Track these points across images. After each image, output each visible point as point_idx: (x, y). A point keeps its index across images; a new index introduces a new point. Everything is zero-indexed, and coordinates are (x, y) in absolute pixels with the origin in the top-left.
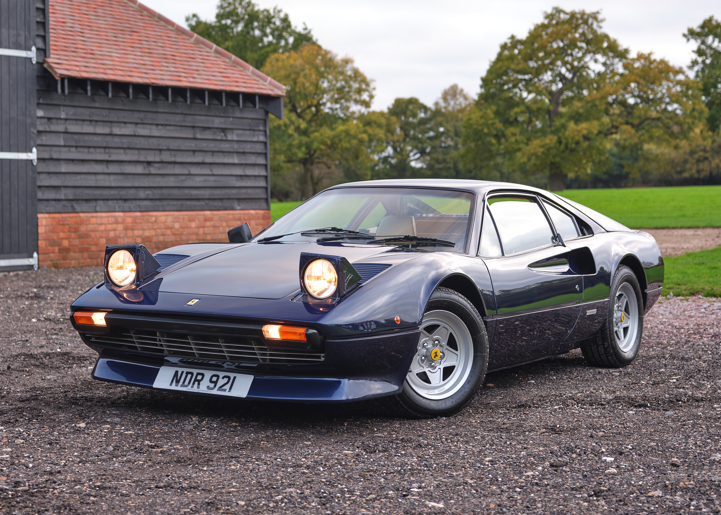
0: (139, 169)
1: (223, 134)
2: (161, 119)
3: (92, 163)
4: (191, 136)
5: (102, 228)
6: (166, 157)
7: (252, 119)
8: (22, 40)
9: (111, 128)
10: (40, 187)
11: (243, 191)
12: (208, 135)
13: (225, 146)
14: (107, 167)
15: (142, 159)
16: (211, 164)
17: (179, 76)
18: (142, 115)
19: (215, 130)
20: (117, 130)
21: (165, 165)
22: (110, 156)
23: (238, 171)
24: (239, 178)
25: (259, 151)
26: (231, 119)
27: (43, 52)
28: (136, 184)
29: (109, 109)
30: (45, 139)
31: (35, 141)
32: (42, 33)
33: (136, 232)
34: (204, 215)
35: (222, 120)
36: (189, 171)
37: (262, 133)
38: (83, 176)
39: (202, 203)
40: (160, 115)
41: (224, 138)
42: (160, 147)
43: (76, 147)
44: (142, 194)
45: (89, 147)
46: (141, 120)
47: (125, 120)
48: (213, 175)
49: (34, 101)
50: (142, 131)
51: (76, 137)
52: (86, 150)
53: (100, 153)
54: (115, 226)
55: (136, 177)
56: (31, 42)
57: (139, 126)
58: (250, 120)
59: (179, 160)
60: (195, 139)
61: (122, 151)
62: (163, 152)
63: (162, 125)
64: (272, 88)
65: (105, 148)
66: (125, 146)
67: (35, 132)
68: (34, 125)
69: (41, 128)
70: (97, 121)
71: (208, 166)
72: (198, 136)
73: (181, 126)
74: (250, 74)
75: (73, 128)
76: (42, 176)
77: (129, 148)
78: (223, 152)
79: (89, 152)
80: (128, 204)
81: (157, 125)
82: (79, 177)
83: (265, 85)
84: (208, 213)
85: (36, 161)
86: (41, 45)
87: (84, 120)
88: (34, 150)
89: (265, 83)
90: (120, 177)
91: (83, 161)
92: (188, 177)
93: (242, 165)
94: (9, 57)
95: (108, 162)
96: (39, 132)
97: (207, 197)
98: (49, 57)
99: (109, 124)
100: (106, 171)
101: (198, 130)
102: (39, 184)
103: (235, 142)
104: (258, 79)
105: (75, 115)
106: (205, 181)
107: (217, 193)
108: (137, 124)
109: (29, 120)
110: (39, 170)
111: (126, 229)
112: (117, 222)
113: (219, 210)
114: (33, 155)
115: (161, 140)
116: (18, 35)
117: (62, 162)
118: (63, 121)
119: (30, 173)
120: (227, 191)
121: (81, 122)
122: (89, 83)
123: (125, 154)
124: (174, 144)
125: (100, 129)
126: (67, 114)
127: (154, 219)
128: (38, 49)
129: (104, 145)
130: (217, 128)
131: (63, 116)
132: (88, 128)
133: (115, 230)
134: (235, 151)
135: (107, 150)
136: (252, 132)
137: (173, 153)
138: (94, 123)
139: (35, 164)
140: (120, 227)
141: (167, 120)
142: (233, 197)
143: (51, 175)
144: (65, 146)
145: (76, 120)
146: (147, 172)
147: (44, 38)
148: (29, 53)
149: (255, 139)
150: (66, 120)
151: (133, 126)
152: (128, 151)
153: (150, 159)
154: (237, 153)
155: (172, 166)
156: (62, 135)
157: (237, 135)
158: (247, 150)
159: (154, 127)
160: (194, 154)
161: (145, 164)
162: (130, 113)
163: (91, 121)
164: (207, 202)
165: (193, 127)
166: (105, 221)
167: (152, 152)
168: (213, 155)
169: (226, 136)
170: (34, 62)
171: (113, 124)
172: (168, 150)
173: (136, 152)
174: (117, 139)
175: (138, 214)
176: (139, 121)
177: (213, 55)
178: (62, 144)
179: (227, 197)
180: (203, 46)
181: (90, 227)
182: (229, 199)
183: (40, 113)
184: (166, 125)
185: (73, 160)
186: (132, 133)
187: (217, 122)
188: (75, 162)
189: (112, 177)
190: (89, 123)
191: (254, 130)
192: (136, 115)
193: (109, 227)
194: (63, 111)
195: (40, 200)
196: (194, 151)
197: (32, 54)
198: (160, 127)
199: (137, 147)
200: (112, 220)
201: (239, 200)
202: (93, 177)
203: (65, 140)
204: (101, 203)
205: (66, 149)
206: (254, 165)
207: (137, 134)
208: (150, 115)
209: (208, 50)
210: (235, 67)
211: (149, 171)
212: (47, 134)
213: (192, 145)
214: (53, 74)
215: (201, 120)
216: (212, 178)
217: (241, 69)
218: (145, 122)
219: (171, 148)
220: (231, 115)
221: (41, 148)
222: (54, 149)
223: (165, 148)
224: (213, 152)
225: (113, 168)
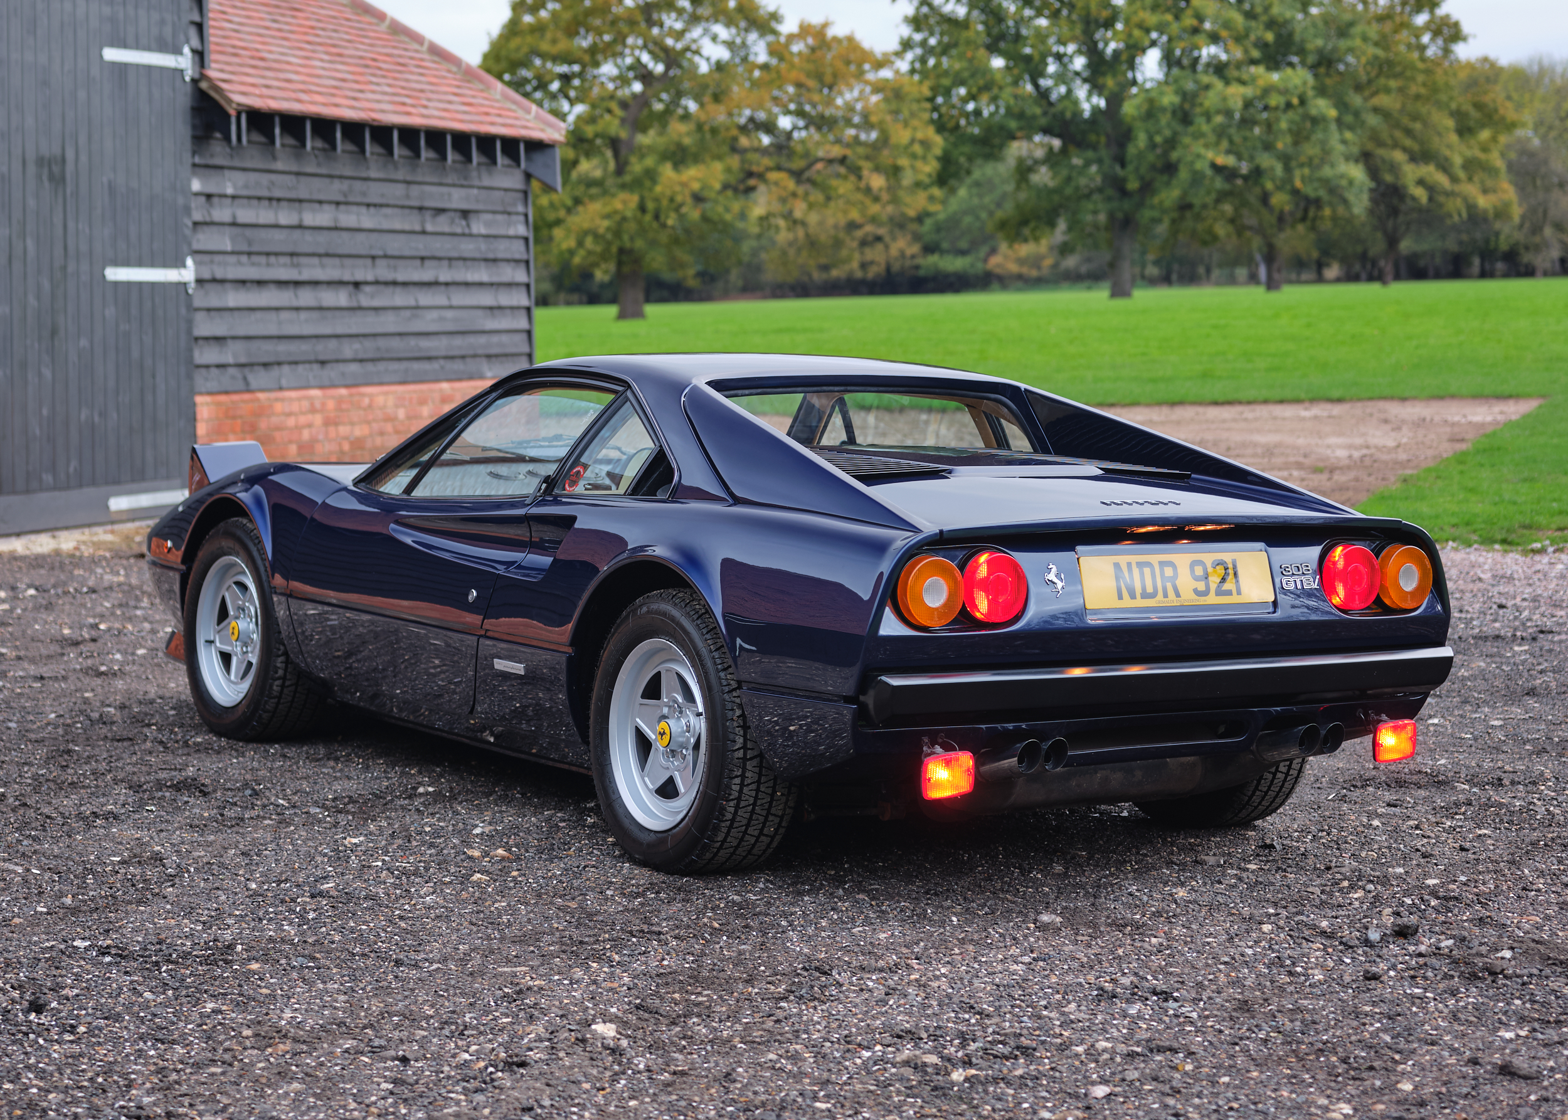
0: (341, 298)
1: (464, 223)
2: (375, 192)
3: (272, 286)
4: (418, 228)
5: (291, 422)
6: (383, 271)
7: (506, 190)
8: (168, 31)
9: (300, 212)
10: (197, 339)
11: (495, 339)
12: (442, 224)
13: (468, 248)
14: (296, 296)
15: (347, 277)
16: (447, 284)
17: (404, 104)
18: (345, 185)
19: (452, 214)
20: (309, 219)
21: (381, 287)
22: (300, 273)
23: (486, 298)
24: (488, 312)
25: (517, 256)
26: (475, 191)
27: (200, 56)
28: (340, 330)
29: (298, 174)
30: (206, 240)
31: (190, 244)
32: (197, 18)
33: (343, 430)
34: (441, 390)
35: (463, 192)
36: (416, 300)
37: (522, 218)
38: (260, 315)
39: (435, 365)
40: (371, 184)
41: (467, 231)
42: (374, 252)
43: (249, 254)
44: (349, 349)
45: (268, 254)
46: (345, 195)
47: (322, 197)
48: (451, 307)
49: (187, 158)
50: (348, 218)
51: (248, 232)
52: (263, 259)
53: (285, 265)
54: (310, 417)
55: (338, 313)
56: (182, 37)
57: (342, 207)
58: (502, 193)
59: (401, 277)
60: (424, 232)
61: (316, 260)
62: (379, 262)
63: (375, 205)
64: (542, 126)
65: (292, 254)
66: (321, 251)
67: (190, 224)
68: (187, 210)
69: (197, 216)
70: (279, 200)
71: (443, 288)
72: (429, 228)
73: (403, 207)
74: (498, 97)
75: (246, 215)
76: (200, 317)
77: (327, 255)
78: (464, 259)
79: (268, 265)
80: (331, 372)
81: (368, 205)
83: (528, 121)
84: (445, 386)
85: (193, 285)
86: (195, 43)
87: (259, 198)
88: (189, 262)
89: (528, 117)
90: (315, 315)
91: (260, 283)
92: (414, 311)
93: (492, 284)
94: (149, 68)
95: (297, 284)
96: (196, 224)
97: (443, 353)
98: (210, 67)
99: (297, 205)
100: (295, 303)
101: (428, 215)
102: (196, 332)
103: (481, 239)
104: (514, 107)
105: (246, 186)
106: (442, 319)
107: (459, 344)
108: (338, 203)
109: (181, 201)
110: (197, 303)
111: (327, 423)
112: (313, 410)
113: (460, 380)
114: (187, 273)
115: (375, 236)
116: (162, 22)
117: (228, 285)
118: (229, 201)
119: (183, 311)
120: (472, 339)
121: (255, 202)
122: (277, 120)
123: (323, 266)
124: (395, 245)
125: (285, 217)
126: (235, 187)
127: (366, 401)
128: (194, 51)
129: (290, 248)
130: (455, 210)
131: (230, 191)
132: (265, 215)
133: (310, 426)
134: (484, 256)
135: (295, 259)
136: (506, 217)
137: (392, 262)
138: (274, 203)
139: (190, 291)
140: (318, 419)
141: (383, 195)
142: (480, 352)
143: (213, 313)
144: (233, 253)
145: (249, 198)
146: (354, 304)
147: (200, 27)
148: (180, 59)
149: (511, 232)
150: (234, 197)
151: (333, 207)
152: (326, 260)
153: (359, 276)
154: (486, 260)
155: (390, 289)
156: (227, 229)
157: (487, 224)
158: (500, 255)
159: (363, 210)
160: (422, 265)
161: (351, 288)
162: (327, 180)
163: (270, 199)
164: (442, 362)
165: (421, 209)
166: (295, 407)
167: (360, 262)
168: (450, 266)
169: (468, 226)
170: (188, 79)
171: (305, 205)
172: (386, 256)
173: (337, 261)
174: (308, 236)
175: (343, 391)
176: (341, 198)
177: (426, 56)
178: (229, 248)
179: (471, 352)
180: (406, 39)
181: (275, 420)
182: (475, 356)
183: (196, 185)
184: (381, 206)
185: (243, 282)
186: (331, 224)
187: (457, 198)
188: (248, 285)
189: (303, 315)
190: (266, 203)
191: (509, 214)
192: (337, 185)
193: (303, 420)
194: (230, 180)
195: (198, 366)
196: (423, 259)
197: (184, 61)
198: (372, 209)
199: (340, 251)
200: (305, 404)
201: (489, 357)
202: (273, 315)
203: (233, 240)
204: (286, 369)
205: (232, 259)
206: (510, 285)
207: (338, 225)
208: (358, 185)
209: (416, 46)
210: (468, 81)
211: (358, 301)
212: (205, 228)
213: (419, 245)
214: (223, 102)
215: (435, 195)
216: (449, 314)
217: (481, 86)
218: (351, 199)
219: (390, 252)
220: (476, 182)
221: (199, 257)
222: (218, 258)
223: (380, 253)
224: (450, 259)
225: (306, 297)
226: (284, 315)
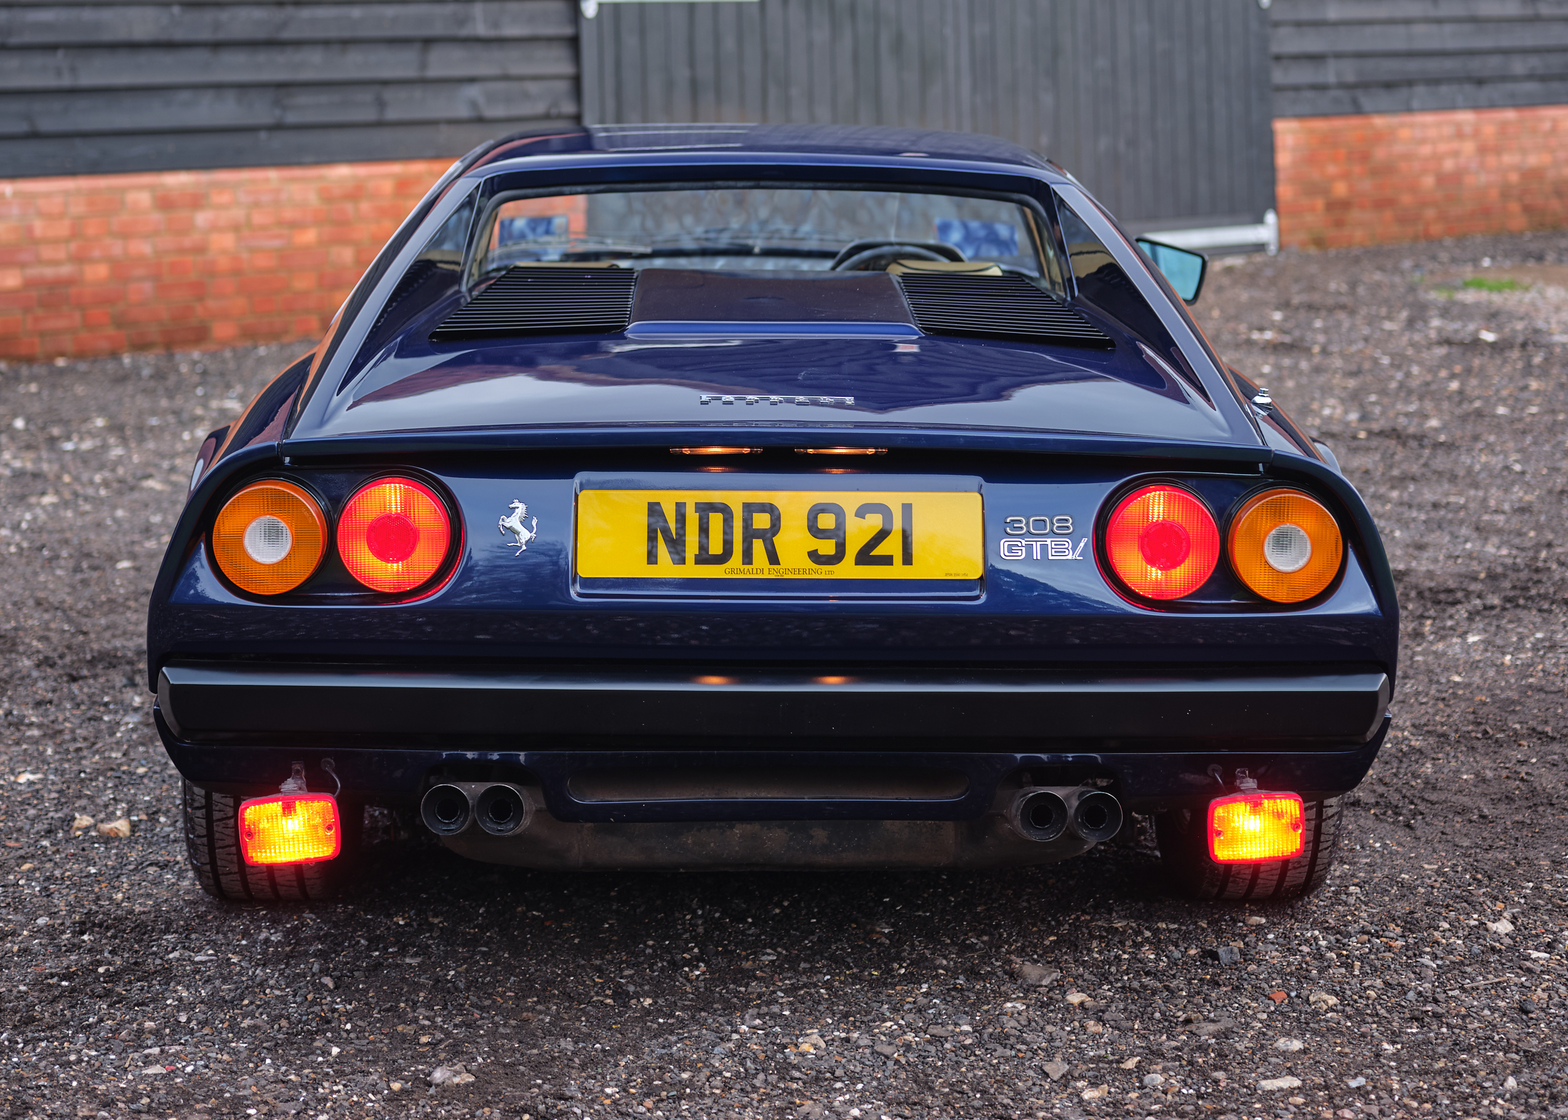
5: (1426, 150)
10: (1278, 58)
28: (1507, 44)
33: (1509, 159)
38: (1377, 29)
44: (1519, 66)
54: (1455, 145)
55: (1504, 25)
76: (1283, 31)
80: (1487, 92)
82: (1368, 30)
90: (1467, 27)
100: (1432, 13)
102: (1275, 49)
110: (1276, 16)
111: (1483, 150)
112: (1460, 135)
119: (1255, 25)
127: (1547, 126)
133: (1456, 154)
139: (1264, 3)
140: (1468, 147)
143: (1305, 28)
146: (1530, 13)
166: (1432, 133)
175: (1510, 115)
181: (1399, 149)
189: (1448, 28)
193: (1443, 147)
195: (1280, 89)
200: (1448, 130)
202: (1401, 30)
204: (1420, 90)
226: (1419, 29)
